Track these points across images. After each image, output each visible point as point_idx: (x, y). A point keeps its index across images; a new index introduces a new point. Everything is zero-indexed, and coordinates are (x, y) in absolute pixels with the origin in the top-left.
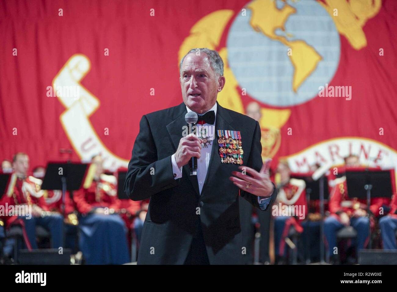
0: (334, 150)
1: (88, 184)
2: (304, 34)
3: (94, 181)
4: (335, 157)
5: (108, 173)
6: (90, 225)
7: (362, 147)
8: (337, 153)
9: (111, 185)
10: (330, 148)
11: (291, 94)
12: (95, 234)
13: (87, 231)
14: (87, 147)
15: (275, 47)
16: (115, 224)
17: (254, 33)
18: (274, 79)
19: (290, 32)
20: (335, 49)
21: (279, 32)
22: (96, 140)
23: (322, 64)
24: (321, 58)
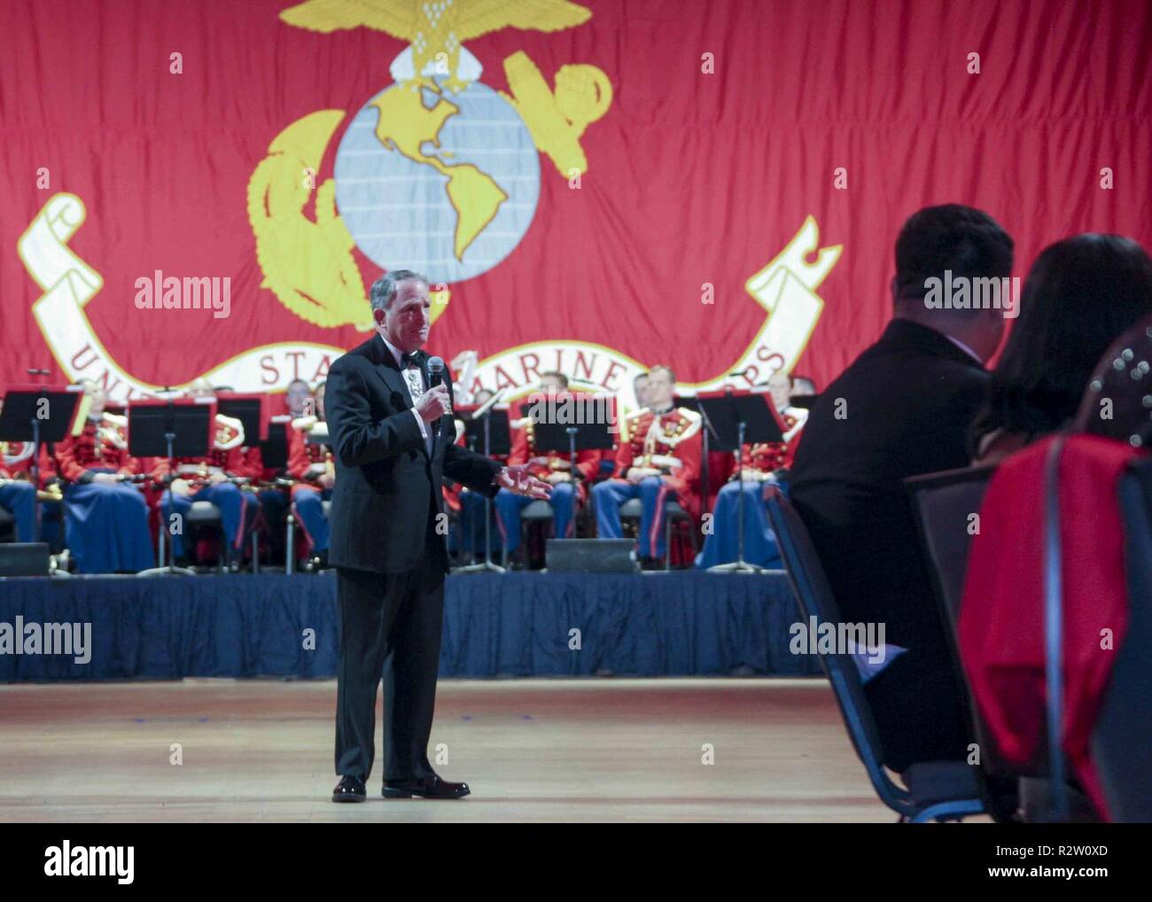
0: (530, 362)
1: (78, 428)
2: (475, 152)
3: (89, 423)
4: (531, 374)
5: (115, 410)
6: (85, 502)
7: (581, 356)
8: (534, 369)
9: (120, 429)
10: (522, 358)
11: (452, 262)
12: (91, 518)
13: (77, 511)
14: (79, 362)
15: (422, 176)
16: (128, 498)
17: (384, 152)
18: (421, 235)
19: (448, 148)
20: (531, 179)
21: (429, 150)
22: (97, 349)
23: (505, 207)
24: (507, 197)
